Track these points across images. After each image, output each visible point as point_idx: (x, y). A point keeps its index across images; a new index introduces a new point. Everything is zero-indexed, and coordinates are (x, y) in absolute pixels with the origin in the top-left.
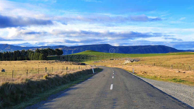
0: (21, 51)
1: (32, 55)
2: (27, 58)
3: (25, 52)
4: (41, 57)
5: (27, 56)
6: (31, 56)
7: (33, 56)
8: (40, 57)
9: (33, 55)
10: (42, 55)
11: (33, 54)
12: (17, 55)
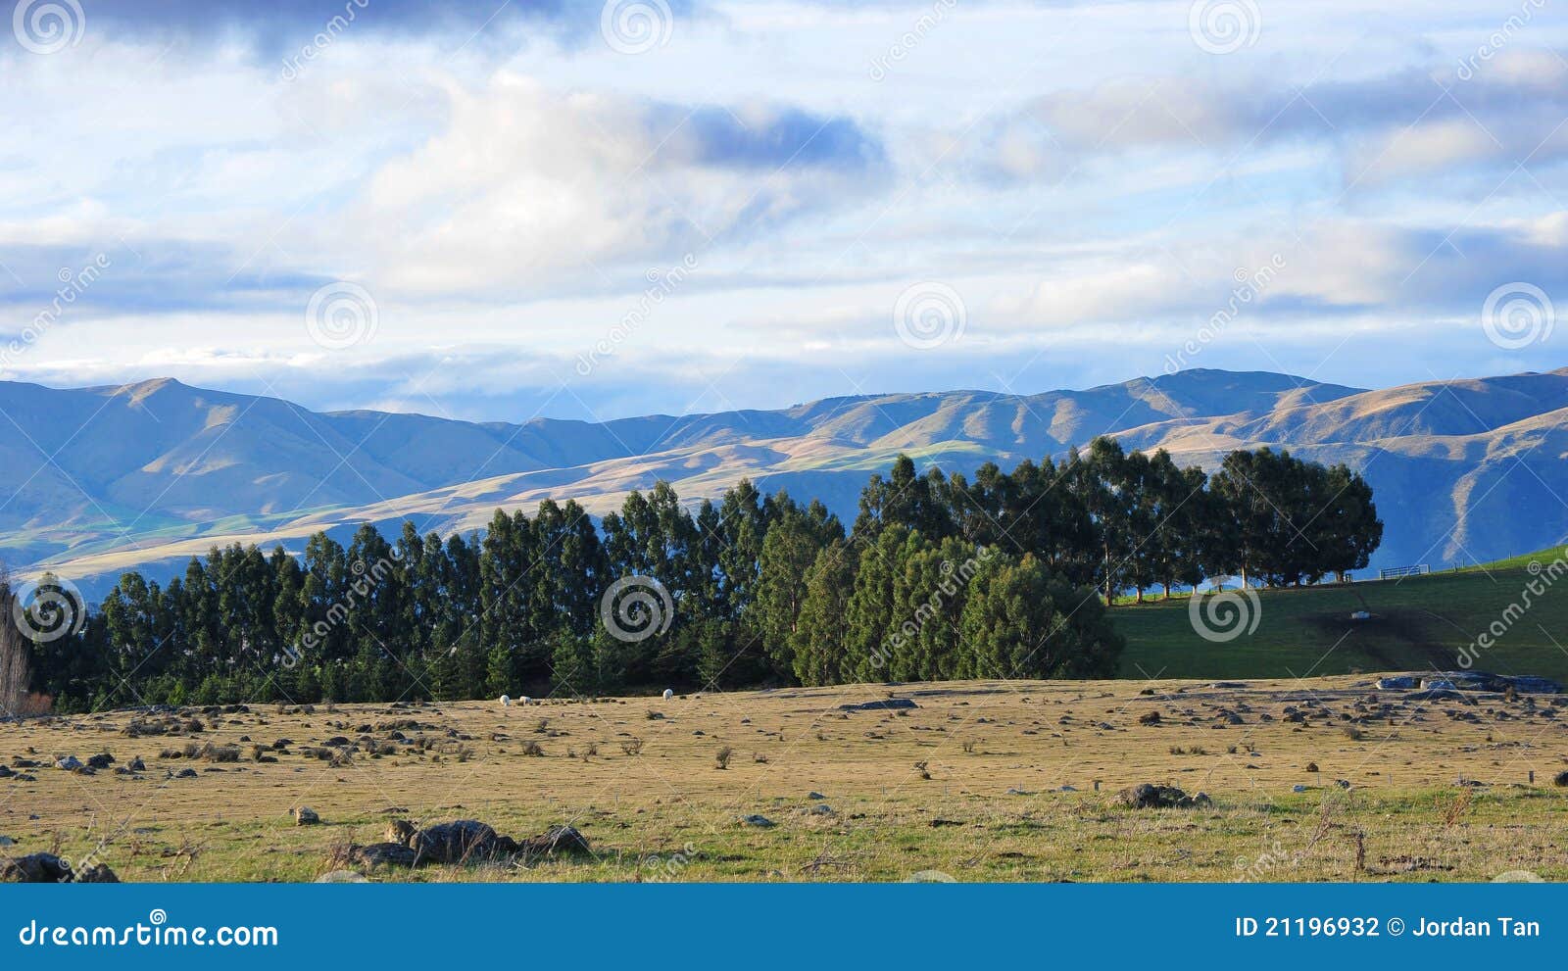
0: (612, 523)
1: (815, 580)
2: (727, 645)
3: (682, 527)
4: (1000, 612)
5: (722, 607)
6: (793, 597)
7: (835, 611)
8: (972, 615)
9: (843, 581)
10: (1007, 576)
11: (826, 561)
12: (550, 589)
